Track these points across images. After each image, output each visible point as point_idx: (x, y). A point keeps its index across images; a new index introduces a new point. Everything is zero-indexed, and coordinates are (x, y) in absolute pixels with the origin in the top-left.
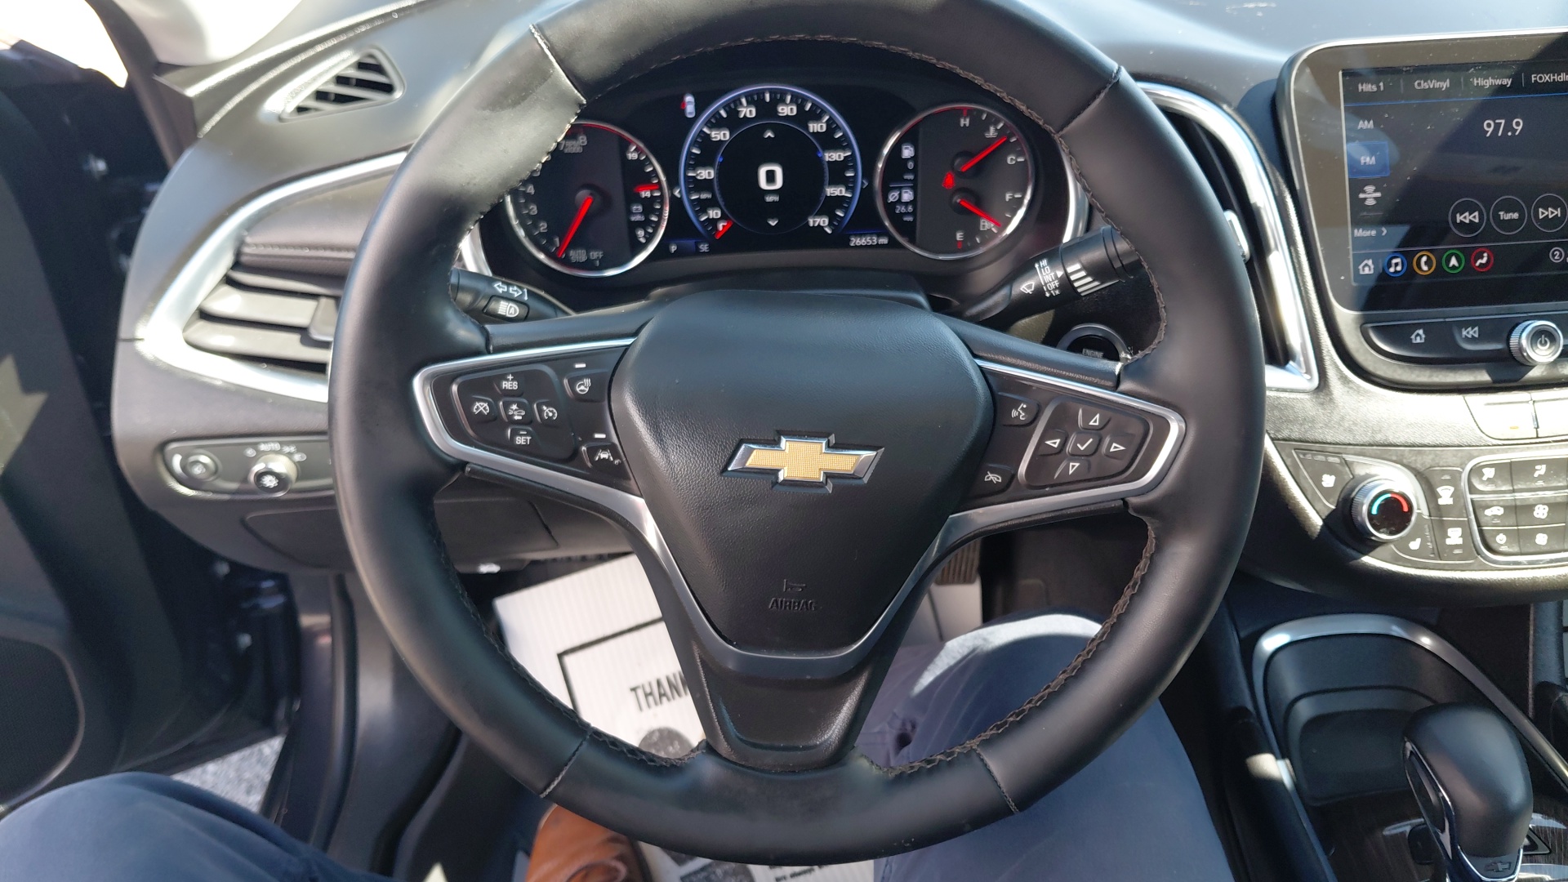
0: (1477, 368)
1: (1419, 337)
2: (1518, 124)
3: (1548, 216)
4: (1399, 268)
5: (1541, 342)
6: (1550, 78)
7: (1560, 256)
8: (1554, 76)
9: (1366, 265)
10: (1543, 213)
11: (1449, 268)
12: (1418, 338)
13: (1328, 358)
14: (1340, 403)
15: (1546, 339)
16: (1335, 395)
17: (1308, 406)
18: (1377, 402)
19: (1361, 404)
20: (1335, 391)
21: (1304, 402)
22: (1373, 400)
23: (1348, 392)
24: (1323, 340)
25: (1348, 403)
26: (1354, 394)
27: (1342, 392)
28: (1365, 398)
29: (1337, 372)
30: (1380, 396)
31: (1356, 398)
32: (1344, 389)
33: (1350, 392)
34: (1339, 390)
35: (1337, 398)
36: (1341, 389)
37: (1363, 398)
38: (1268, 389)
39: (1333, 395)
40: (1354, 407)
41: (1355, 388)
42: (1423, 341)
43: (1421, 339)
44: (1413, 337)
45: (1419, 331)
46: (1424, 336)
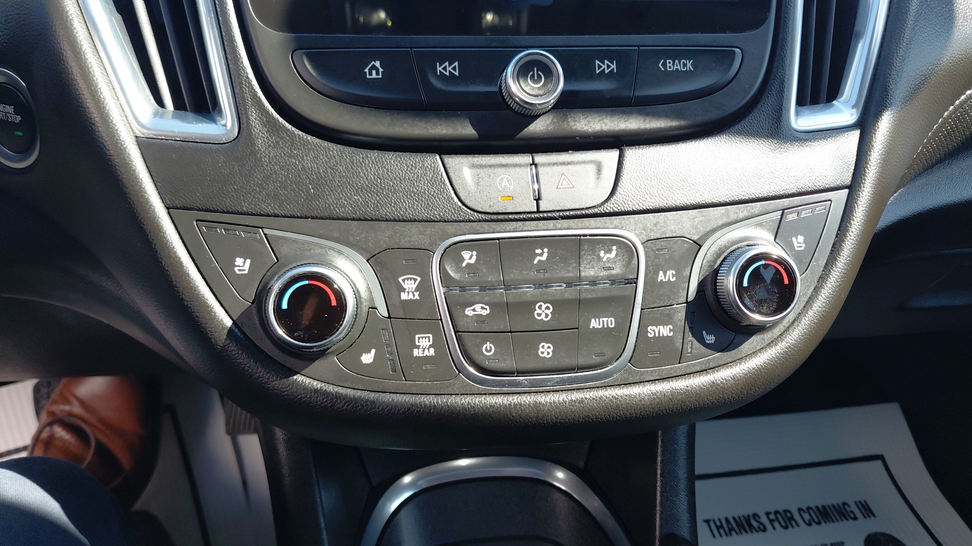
0: (457, 117)
1: (375, 70)
5: (533, 76)
12: (374, 72)
13: (250, 95)
14: (265, 157)
15: (539, 73)
16: (258, 146)
17: (221, 161)
18: (317, 158)
19: (295, 159)
20: (259, 142)
21: (215, 156)
22: (312, 155)
23: (277, 143)
24: (243, 70)
25: (276, 158)
26: (285, 146)
27: (268, 143)
28: (301, 151)
29: (262, 115)
30: (322, 151)
31: (288, 152)
32: (272, 138)
33: (280, 143)
34: (264, 140)
35: (260, 150)
36: (266, 139)
37: (299, 152)
38: (171, 139)
39: (256, 146)
40: (284, 164)
41: (288, 138)
42: (380, 76)
43: (377, 74)
44: (367, 70)
45: (375, 62)
46: (382, 70)
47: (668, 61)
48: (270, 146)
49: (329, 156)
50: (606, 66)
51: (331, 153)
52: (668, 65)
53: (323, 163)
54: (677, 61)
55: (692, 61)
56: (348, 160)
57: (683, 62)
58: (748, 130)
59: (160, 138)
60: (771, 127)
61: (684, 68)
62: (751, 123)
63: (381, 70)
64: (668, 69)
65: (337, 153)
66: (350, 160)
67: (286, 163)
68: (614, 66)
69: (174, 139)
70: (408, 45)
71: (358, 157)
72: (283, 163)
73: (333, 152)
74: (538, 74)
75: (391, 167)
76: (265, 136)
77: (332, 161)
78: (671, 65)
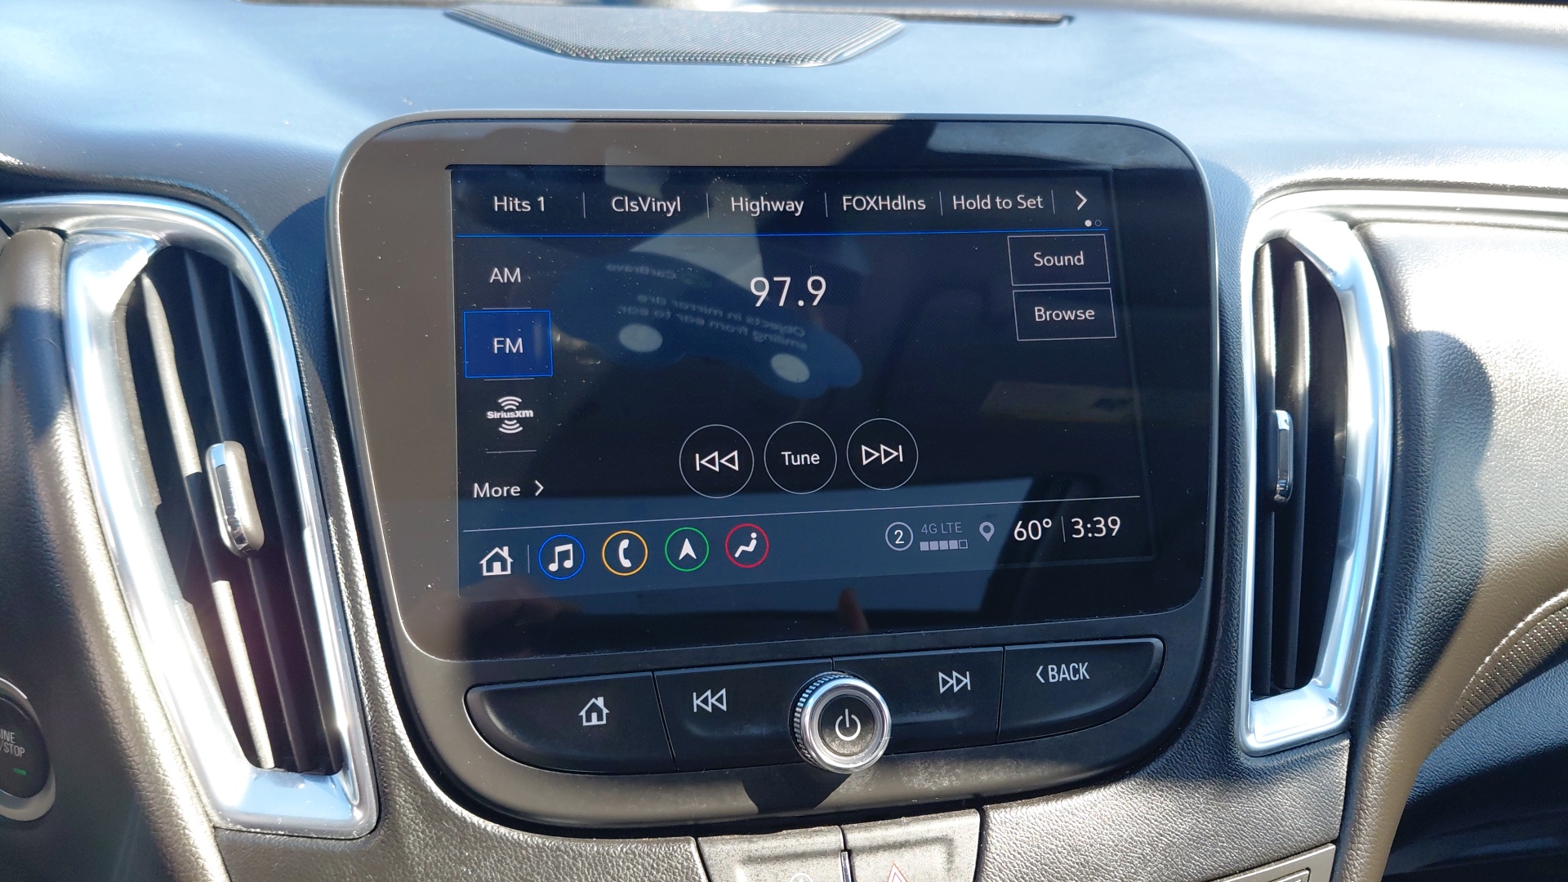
0: (726, 779)
1: (595, 714)
2: (816, 285)
3: (879, 458)
4: (568, 564)
5: (843, 723)
6: (876, 203)
7: (906, 538)
8: (884, 199)
9: (497, 557)
10: (869, 455)
11: (678, 563)
12: (594, 716)
13: (397, 762)
14: (419, 865)
15: (853, 716)
16: (408, 847)
17: (349, 872)
18: (501, 861)
19: (466, 866)
20: (410, 839)
21: (340, 864)
22: (493, 858)
23: (439, 839)
24: (388, 722)
25: (436, 866)
26: (452, 844)
27: (424, 840)
28: (476, 852)
29: (415, 794)
30: (510, 849)
31: (455, 855)
32: (430, 832)
33: (444, 839)
34: (418, 837)
35: (412, 854)
36: (422, 833)
37: (473, 853)
38: (269, 832)
39: (404, 846)
40: (449, 876)
41: (456, 830)
42: (604, 722)
43: (600, 718)
44: (583, 713)
45: (597, 699)
46: (608, 711)
47: (1050, 667)
48: (427, 845)
49: (520, 858)
50: (955, 681)
51: (524, 852)
52: (1050, 673)
53: (510, 870)
54: (1063, 666)
55: (1086, 664)
56: (550, 863)
57: (1074, 667)
58: (1179, 766)
59: (253, 830)
60: (1213, 759)
61: (1075, 676)
62: (1181, 755)
63: (605, 711)
64: (1051, 680)
65: (533, 851)
66: (553, 863)
67: (452, 873)
68: (967, 681)
69: (274, 832)
70: (648, 666)
71: (566, 857)
72: (447, 874)
73: (527, 851)
74: (850, 718)
75: (619, 871)
76: (420, 828)
77: (524, 866)
78: (1054, 673)
